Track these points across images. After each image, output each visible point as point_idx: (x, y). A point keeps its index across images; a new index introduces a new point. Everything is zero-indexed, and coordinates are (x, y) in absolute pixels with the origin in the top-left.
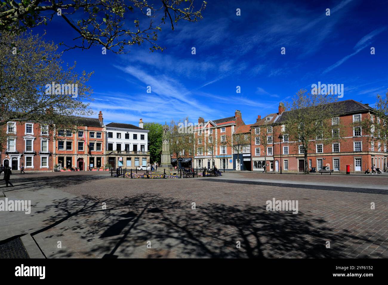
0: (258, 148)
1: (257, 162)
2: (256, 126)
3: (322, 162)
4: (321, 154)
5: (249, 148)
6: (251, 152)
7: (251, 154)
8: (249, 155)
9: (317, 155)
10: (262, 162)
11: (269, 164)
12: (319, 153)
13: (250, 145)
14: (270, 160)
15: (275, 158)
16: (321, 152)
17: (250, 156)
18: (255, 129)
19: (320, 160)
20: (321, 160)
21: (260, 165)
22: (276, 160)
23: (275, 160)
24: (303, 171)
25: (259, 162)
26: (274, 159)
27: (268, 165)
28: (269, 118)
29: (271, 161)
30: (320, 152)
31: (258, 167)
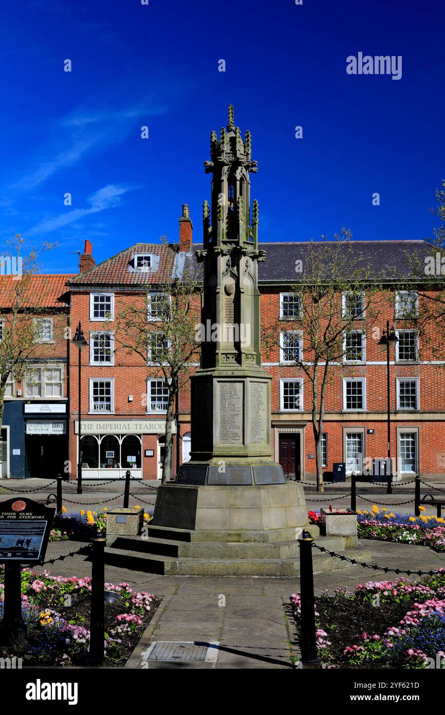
0: (105, 380)
1: (99, 442)
2: (98, 285)
3: (360, 443)
4: (362, 413)
5: (58, 377)
6: (68, 396)
7: (67, 403)
8: (61, 409)
9: (346, 417)
10: (121, 442)
11: (154, 451)
12: (352, 410)
13: (62, 366)
14: (156, 434)
15: (182, 425)
16: (360, 406)
17: (64, 411)
18: (92, 296)
19: (354, 435)
20: (359, 435)
21: (110, 455)
22: (184, 436)
23: (181, 434)
24: (293, 475)
25: (110, 441)
26: (178, 427)
27: (149, 453)
28: (148, 259)
29: (162, 439)
30: (354, 407)
31: (104, 460)
